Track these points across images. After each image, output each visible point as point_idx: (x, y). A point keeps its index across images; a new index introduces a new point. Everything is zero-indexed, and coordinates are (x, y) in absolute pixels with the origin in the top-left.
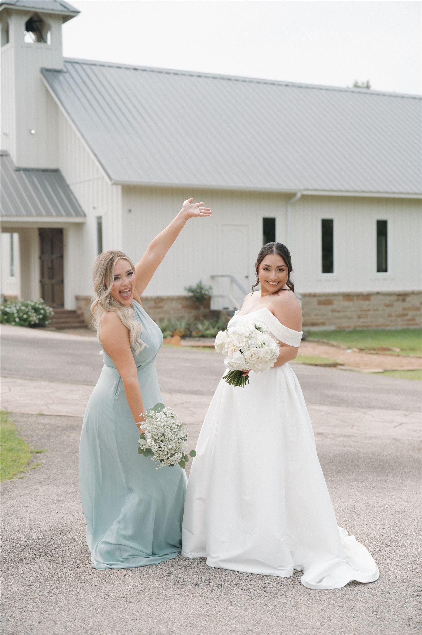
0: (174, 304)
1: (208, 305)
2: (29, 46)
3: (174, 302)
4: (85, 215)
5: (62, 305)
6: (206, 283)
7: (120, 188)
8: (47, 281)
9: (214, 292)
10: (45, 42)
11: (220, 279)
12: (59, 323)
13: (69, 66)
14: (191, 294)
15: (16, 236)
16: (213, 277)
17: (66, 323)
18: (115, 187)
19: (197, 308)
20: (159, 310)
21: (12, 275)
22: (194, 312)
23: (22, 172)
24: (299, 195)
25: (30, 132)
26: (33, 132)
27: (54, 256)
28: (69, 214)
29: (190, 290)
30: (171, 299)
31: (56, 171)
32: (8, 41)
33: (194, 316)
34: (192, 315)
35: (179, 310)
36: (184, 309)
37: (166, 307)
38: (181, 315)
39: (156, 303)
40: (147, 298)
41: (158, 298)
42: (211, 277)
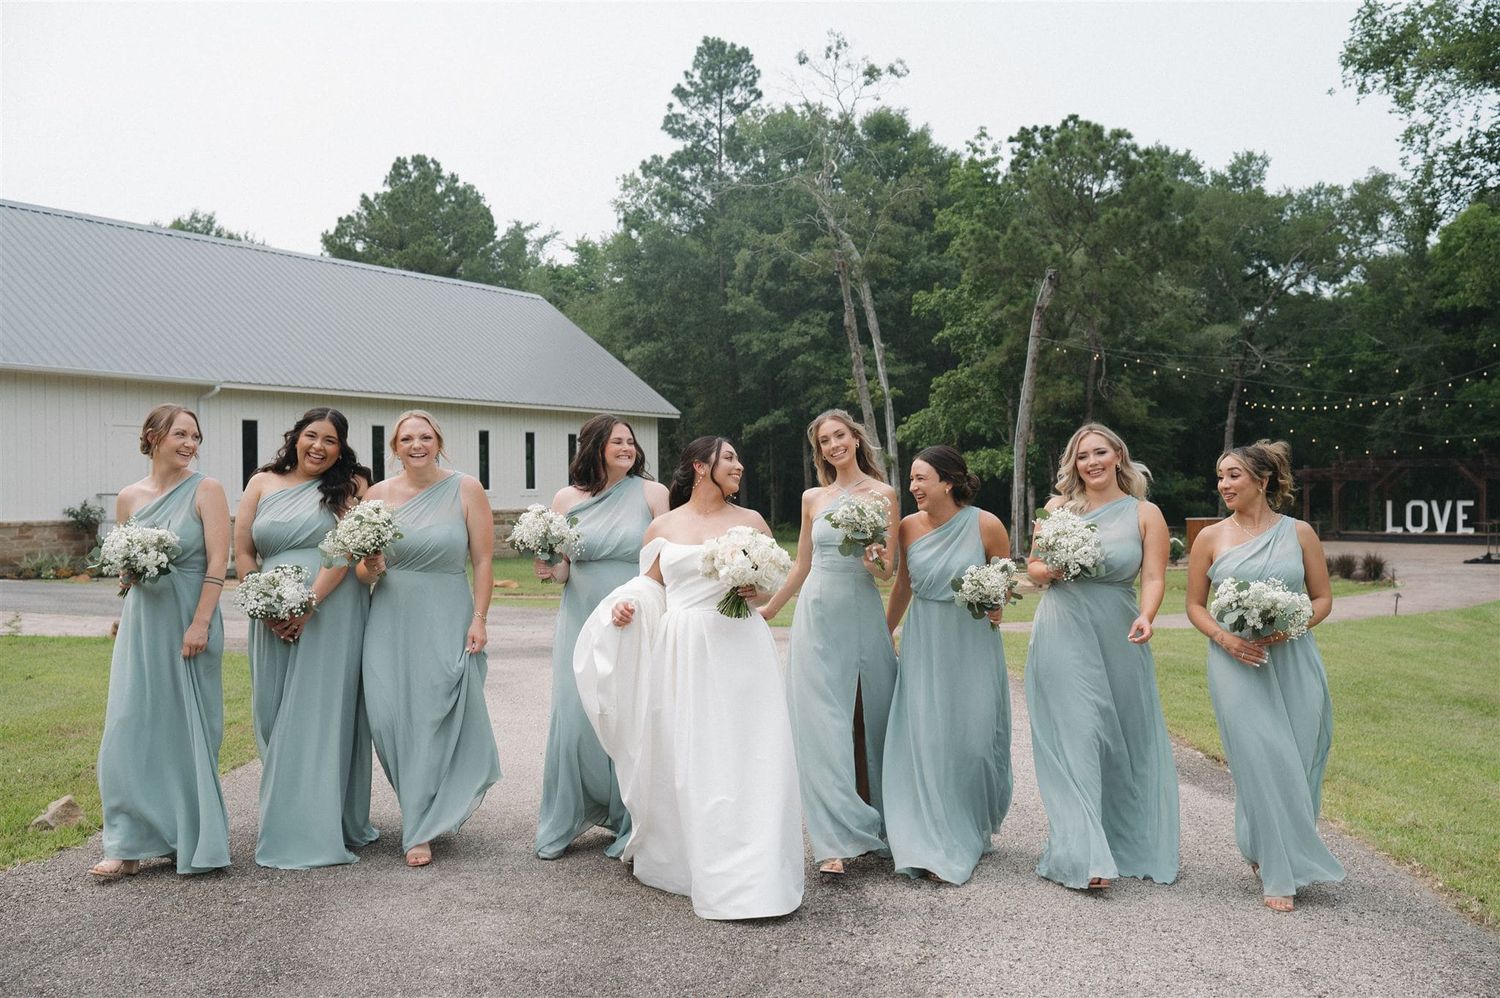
0: (47, 534)
3: (48, 529)
6: (93, 503)
14: (72, 519)
16: (99, 496)
19: (78, 538)
20: (27, 541)
22: (75, 544)
24: (218, 389)
29: (70, 513)
30: (43, 526)
33: (74, 549)
34: (72, 547)
35: (54, 541)
36: (61, 540)
37: (35, 537)
38: (56, 548)
39: (21, 531)
40: (9, 524)
41: (25, 524)
42: (98, 495)
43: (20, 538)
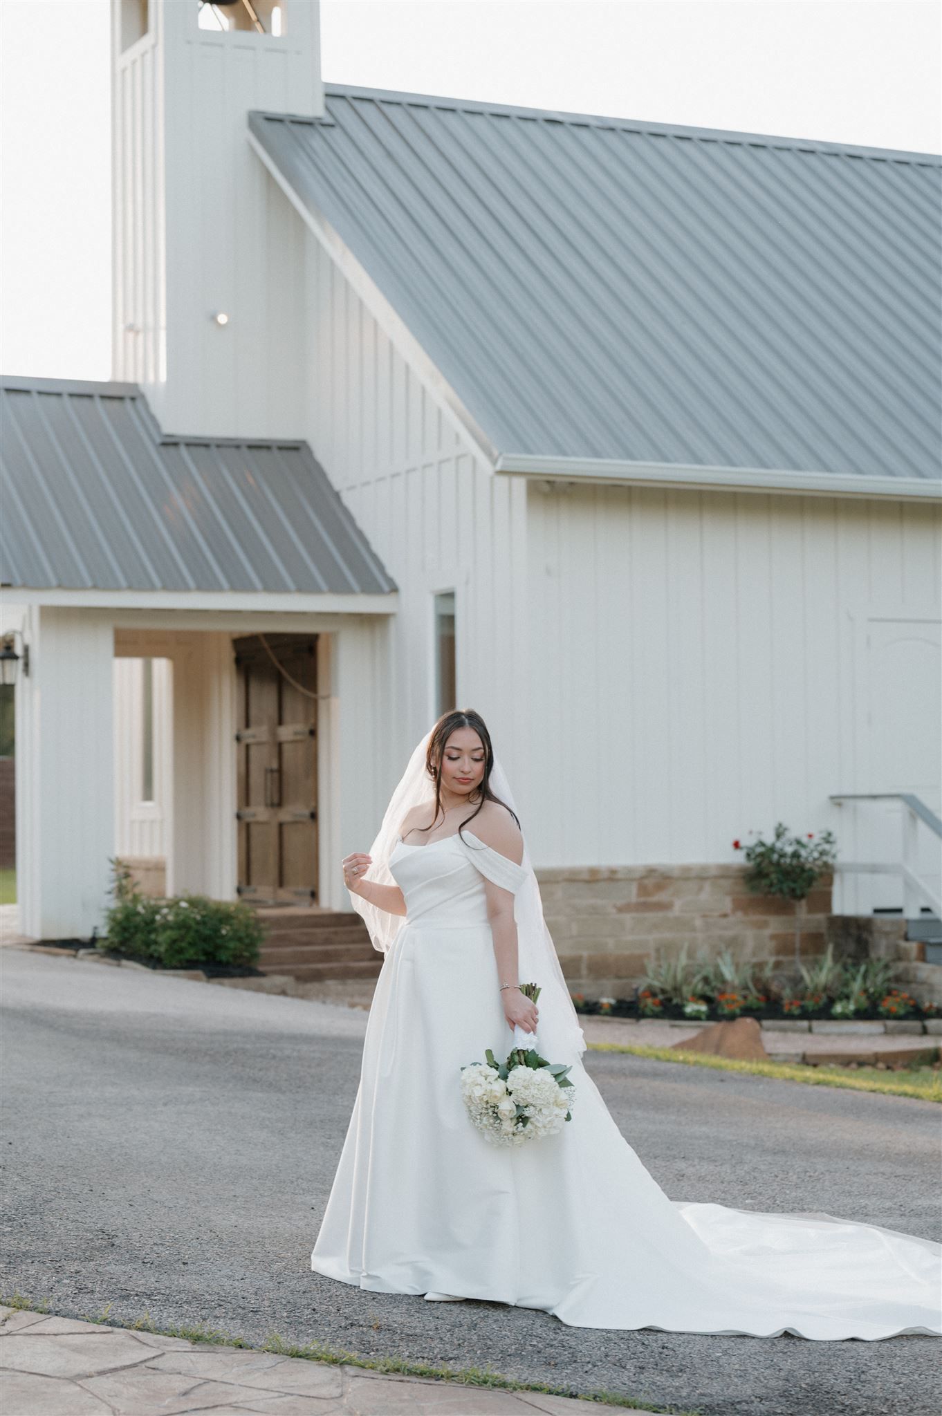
0: (706, 895)
1: (825, 901)
2: (212, 40)
3: (707, 887)
4: (394, 590)
5: (314, 895)
7: (520, 484)
8: (259, 812)
9: (843, 854)
10: (266, 29)
11: (864, 805)
12: (305, 958)
13: (340, 107)
15: (162, 668)
16: (837, 801)
17: (327, 957)
18: (502, 481)
20: (652, 916)
21: (148, 794)
23: (183, 450)
25: (214, 318)
26: (222, 319)
27: (286, 733)
28: (339, 587)
30: (696, 878)
31: (296, 448)
32: (144, 30)
33: (773, 937)
34: (767, 932)
35: (725, 916)
36: (739, 914)
37: (678, 905)
38: (729, 933)
39: (643, 890)
40: (613, 872)
41: (651, 872)
42: (832, 798)
43: (645, 907)
